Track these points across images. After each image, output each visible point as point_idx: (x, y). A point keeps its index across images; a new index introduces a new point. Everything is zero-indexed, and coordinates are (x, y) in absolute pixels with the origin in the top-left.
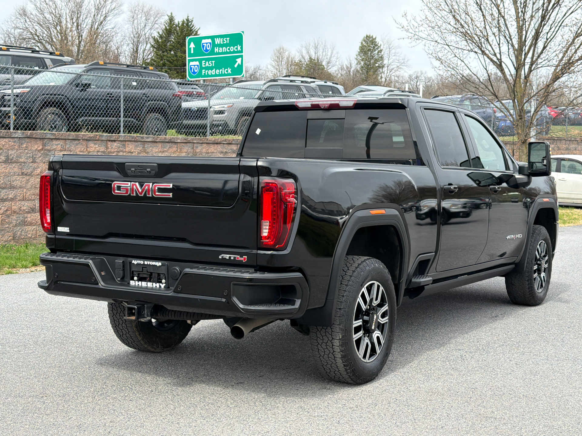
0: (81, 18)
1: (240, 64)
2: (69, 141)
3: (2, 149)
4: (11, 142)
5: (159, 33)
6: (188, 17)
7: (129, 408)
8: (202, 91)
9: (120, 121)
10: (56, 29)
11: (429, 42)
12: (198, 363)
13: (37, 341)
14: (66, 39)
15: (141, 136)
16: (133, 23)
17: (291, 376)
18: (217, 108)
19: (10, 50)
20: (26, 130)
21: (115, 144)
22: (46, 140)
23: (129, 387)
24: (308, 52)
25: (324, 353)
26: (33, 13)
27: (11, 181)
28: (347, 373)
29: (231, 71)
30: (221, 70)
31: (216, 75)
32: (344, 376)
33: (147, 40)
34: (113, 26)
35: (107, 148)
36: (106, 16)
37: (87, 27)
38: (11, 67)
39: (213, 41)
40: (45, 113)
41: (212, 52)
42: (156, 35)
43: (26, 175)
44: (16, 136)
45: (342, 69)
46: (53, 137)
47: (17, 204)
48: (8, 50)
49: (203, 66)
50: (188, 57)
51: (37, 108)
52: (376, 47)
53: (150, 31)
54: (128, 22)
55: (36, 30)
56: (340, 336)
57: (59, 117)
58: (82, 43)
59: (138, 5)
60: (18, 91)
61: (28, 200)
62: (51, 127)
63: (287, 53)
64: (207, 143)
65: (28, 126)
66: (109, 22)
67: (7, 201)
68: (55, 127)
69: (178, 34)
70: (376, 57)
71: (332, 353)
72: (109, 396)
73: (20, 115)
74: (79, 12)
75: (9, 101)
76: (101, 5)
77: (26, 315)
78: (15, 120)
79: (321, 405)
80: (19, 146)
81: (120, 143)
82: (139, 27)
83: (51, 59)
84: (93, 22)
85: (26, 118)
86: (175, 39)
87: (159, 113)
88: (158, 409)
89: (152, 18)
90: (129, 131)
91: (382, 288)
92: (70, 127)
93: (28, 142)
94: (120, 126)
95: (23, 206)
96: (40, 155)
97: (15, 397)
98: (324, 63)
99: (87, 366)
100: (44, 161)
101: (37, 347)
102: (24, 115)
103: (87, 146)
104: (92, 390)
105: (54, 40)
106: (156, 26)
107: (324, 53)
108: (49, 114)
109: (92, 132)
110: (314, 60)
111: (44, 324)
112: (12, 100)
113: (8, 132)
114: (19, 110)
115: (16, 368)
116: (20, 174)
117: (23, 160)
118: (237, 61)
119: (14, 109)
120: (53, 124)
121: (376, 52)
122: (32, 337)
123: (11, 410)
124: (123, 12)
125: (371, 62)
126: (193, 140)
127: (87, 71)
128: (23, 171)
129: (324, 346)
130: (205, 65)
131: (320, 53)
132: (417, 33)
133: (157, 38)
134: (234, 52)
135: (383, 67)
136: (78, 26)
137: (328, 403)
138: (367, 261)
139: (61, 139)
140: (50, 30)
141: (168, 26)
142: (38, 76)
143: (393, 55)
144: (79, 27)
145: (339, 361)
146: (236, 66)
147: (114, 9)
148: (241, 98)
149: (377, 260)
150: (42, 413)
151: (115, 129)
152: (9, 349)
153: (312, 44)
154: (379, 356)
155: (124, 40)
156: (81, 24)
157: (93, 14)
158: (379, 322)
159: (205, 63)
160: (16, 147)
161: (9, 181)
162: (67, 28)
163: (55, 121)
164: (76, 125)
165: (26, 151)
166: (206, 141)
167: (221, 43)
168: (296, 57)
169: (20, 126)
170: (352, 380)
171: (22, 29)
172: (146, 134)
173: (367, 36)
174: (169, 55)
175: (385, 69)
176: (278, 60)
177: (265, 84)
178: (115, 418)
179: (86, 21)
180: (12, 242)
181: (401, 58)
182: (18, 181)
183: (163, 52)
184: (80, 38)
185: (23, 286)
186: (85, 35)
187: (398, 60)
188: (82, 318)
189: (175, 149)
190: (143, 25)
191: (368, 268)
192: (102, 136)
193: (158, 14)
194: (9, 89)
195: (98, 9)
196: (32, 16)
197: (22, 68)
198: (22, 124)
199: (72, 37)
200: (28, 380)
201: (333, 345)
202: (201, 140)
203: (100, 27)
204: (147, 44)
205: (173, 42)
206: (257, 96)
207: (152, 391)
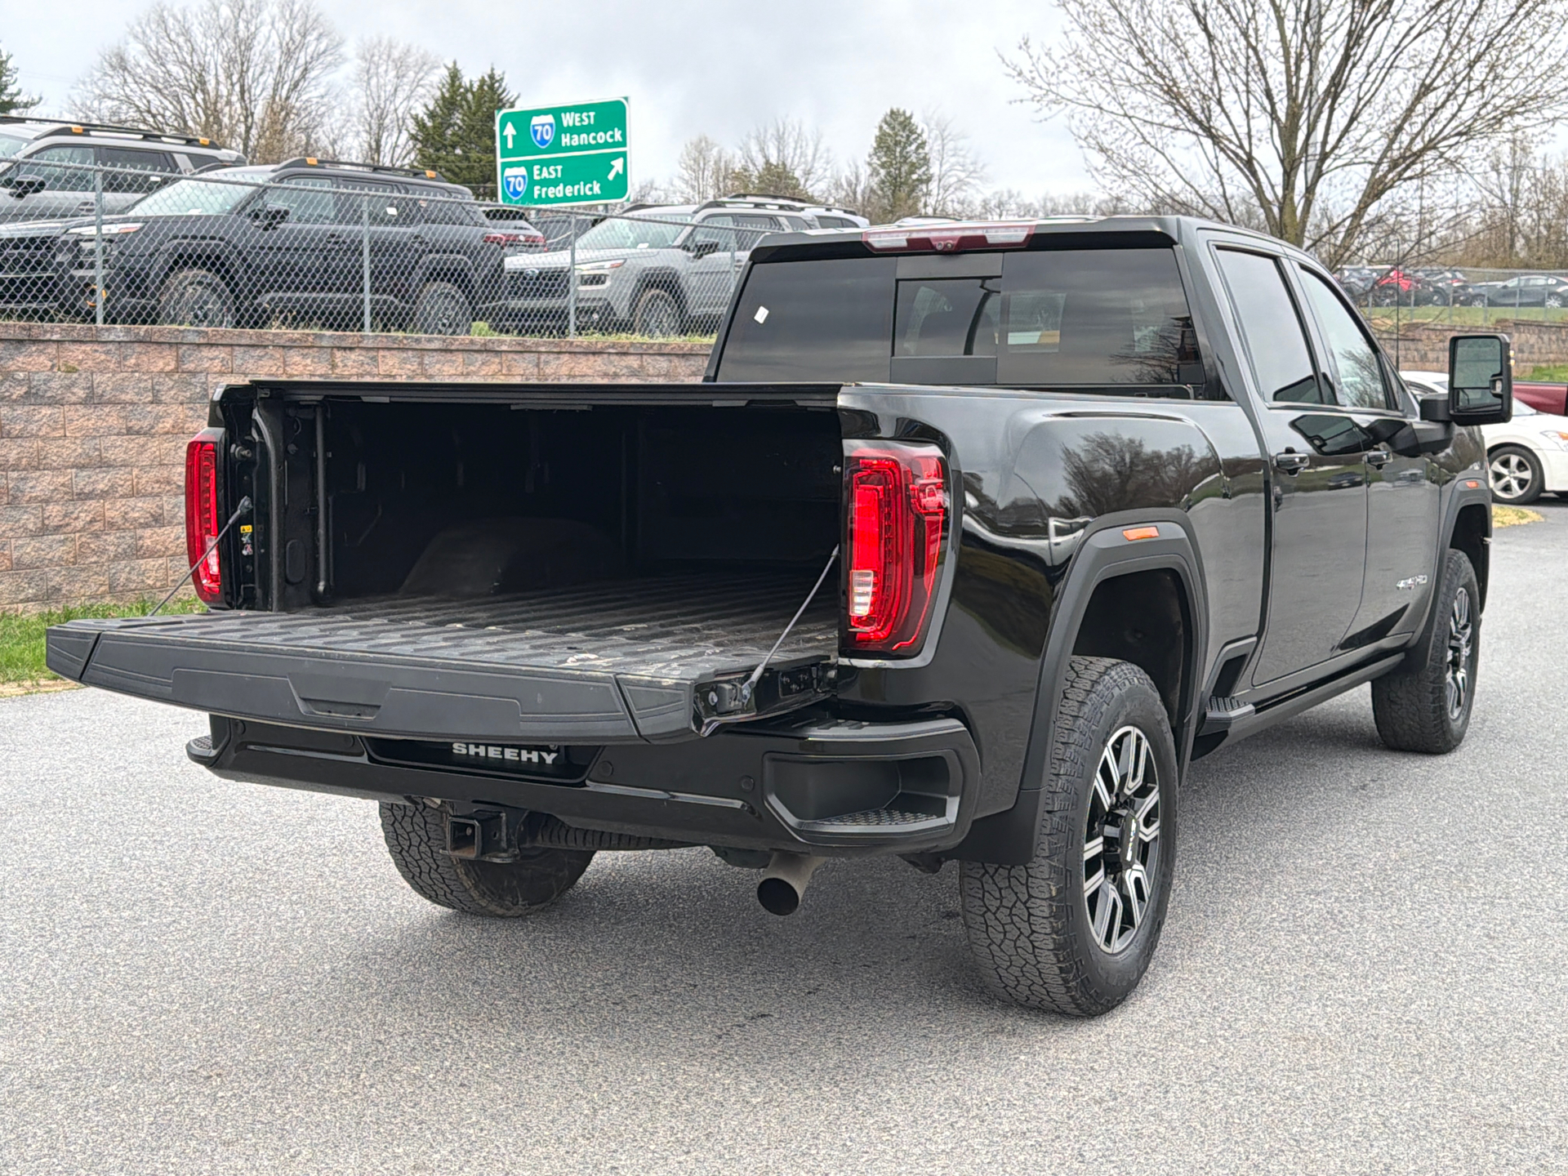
0: (250, 74)
1: (621, 172)
2: (242, 349)
3: (77, 370)
4: (97, 354)
5: (426, 106)
6: (492, 70)
7: (463, 1115)
8: (539, 234)
9: (362, 301)
10: (194, 97)
11: (1081, 108)
12: (630, 950)
13: (185, 886)
14: (218, 121)
15: (415, 335)
16: (369, 84)
17: (894, 991)
18: (586, 270)
19: (92, 133)
20: (134, 322)
21: (353, 356)
22: (185, 348)
23: (451, 1037)
24: (762, 150)
25: (1002, 936)
26: (143, 63)
27: (100, 450)
28: (1069, 989)
29: (601, 188)
30: (576, 187)
31: (565, 199)
32: (1057, 997)
33: (401, 123)
34: (322, 91)
35: (334, 366)
36: (306, 69)
37: (264, 94)
38: (96, 167)
39: (558, 120)
40: (180, 283)
41: (556, 146)
42: (421, 112)
43: (138, 433)
44: (112, 338)
45: (838, 186)
46: (202, 341)
47: (118, 505)
48: (86, 133)
49: (536, 178)
50: (502, 157)
51: (162, 268)
52: (914, 136)
53: (405, 103)
54: (355, 81)
55: (149, 102)
56: (1053, 888)
57: (214, 290)
58: (254, 131)
59: (380, 42)
60: (115, 229)
61: (143, 496)
62: (196, 316)
63: (715, 152)
64: (570, 353)
65: (139, 315)
66: (313, 83)
67: (92, 499)
68: (205, 316)
69: (470, 108)
70: (913, 158)
71: (1028, 937)
72: (399, 1071)
73: (118, 287)
74: (245, 61)
75: (92, 252)
76: (294, 43)
77: (150, 803)
78: (108, 300)
79: (1010, 1092)
80: (120, 362)
81: (364, 353)
82: (382, 94)
83: (189, 155)
84: (276, 84)
85: (133, 295)
86: (463, 120)
87: (449, 281)
88: (546, 1114)
89: (411, 74)
90: (385, 326)
91: (1147, 744)
92: (242, 316)
93: (140, 353)
94: (362, 314)
95: (133, 509)
96: (171, 383)
97: (131, 1078)
98: (798, 174)
99: (327, 967)
100: (180, 398)
101: (185, 905)
102: (128, 288)
103: (284, 362)
104: (349, 1049)
105: (191, 124)
106: (421, 91)
107: (798, 151)
108: (190, 283)
109: (295, 328)
110: (777, 167)
111: (201, 832)
112: (99, 250)
113: (91, 329)
114: (117, 274)
115: (129, 977)
116: (124, 431)
117: (129, 396)
118: (613, 167)
119: (104, 272)
120: (201, 308)
121: (913, 147)
122: (170, 872)
123: (121, 1127)
124: (345, 60)
125: (903, 169)
126: (537, 344)
127: (281, 180)
128: (130, 424)
129: (1003, 915)
130: (540, 175)
131: (789, 151)
132: (1054, 88)
133: (423, 120)
134: (606, 145)
135: (929, 180)
136: (242, 92)
137: (1026, 1084)
138: (1113, 673)
139: (222, 345)
140: (179, 102)
141: (448, 91)
142: (156, 196)
143: (951, 153)
144: (247, 95)
145: (1048, 960)
146: (611, 177)
147: (324, 52)
148: (641, 246)
149: (1136, 668)
150: (211, 1139)
151: (351, 319)
152: (106, 912)
153: (771, 131)
154: (1141, 932)
155: (349, 125)
156: (250, 87)
157: (277, 64)
158: (1141, 840)
159: (541, 170)
160: (112, 366)
161: (96, 449)
162: (218, 96)
163: (206, 303)
164: (255, 310)
165: (137, 374)
166: (567, 348)
167: (578, 124)
168: (737, 160)
169: (119, 314)
170: (1078, 1006)
171: (117, 99)
172: (426, 332)
173: (892, 112)
174: (451, 158)
175: (933, 186)
176: (695, 167)
177: (696, 212)
178: (425, 1153)
179: (262, 79)
180: (107, 600)
181: (968, 161)
182: (118, 449)
183: (438, 150)
184: (250, 120)
185: (137, 718)
186: (259, 111)
187: (963, 166)
188: (297, 810)
189: (495, 367)
190: (389, 88)
191: (1116, 691)
192: (321, 337)
193: (424, 64)
194: (90, 224)
195: (288, 54)
196: (139, 70)
197: (121, 170)
198: (124, 308)
199: (231, 117)
200: (164, 1017)
201: (1030, 915)
202: (557, 345)
203: (294, 95)
204: (400, 132)
205: (460, 128)
206: (679, 242)
207: (520, 1051)
